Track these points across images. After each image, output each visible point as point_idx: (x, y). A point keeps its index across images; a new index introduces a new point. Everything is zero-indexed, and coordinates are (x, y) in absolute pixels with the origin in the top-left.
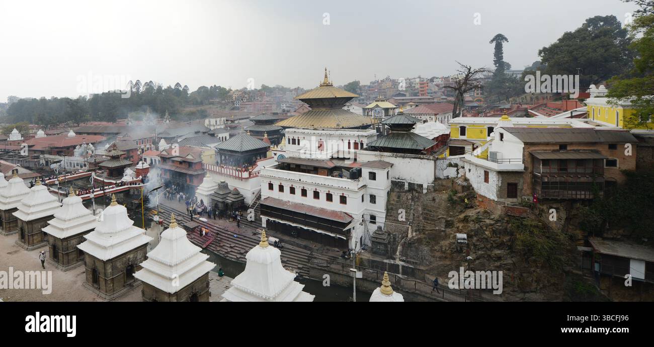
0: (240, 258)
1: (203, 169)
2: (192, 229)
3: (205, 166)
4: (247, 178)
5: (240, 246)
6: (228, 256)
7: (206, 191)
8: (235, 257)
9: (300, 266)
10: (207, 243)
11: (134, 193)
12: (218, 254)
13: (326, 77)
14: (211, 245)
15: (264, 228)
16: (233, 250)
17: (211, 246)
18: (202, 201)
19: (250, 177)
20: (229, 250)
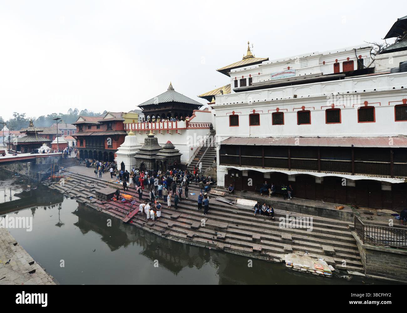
0: (194, 236)
1: (125, 131)
2: (108, 195)
3: (127, 127)
4: (184, 129)
5: (190, 217)
6: (169, 235)
7: (128, 150)
8: (185, 236)
9: (331, 249)
10: (132, 215)
11: (41, 162)
12: (151, 231)
13: (249, 50)
14: (136, 217)
15: (221, 187)
16: (177, 224)
17: (138, 219)
18: (123, 165)
19: (187, 128)
20: (171, 223)
